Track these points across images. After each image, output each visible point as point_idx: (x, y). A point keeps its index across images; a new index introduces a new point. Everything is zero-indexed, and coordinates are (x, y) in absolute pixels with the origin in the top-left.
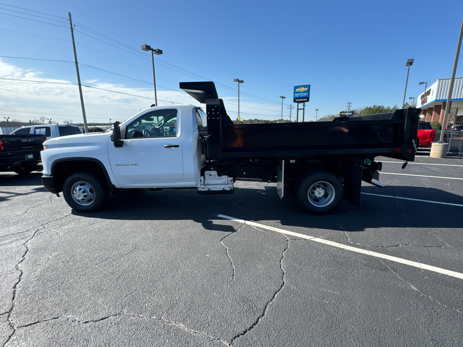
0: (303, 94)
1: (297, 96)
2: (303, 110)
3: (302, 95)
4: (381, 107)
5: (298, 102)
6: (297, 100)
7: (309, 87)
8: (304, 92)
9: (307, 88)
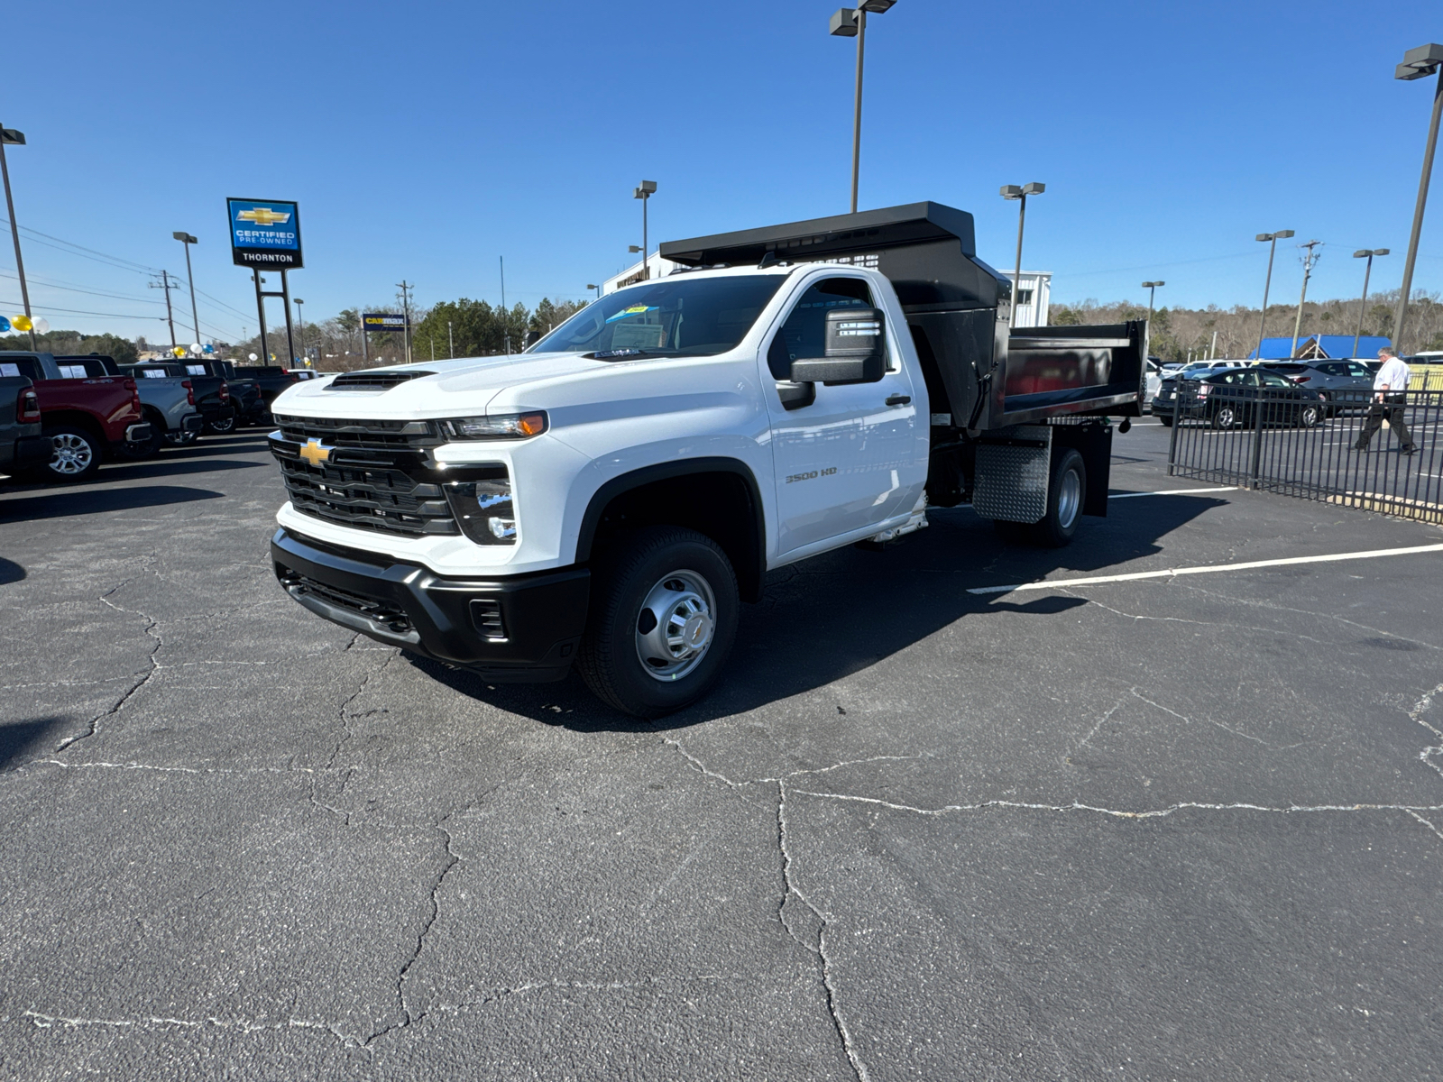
0: (272, 234)
1: (248, 240)
2: (281, 300)
3: (269, 238)
4: (480, 304)
5: (258, 266)
6: (252, 257)
7: (292, 209)
8: (277, 227)
9: (287, 212)
